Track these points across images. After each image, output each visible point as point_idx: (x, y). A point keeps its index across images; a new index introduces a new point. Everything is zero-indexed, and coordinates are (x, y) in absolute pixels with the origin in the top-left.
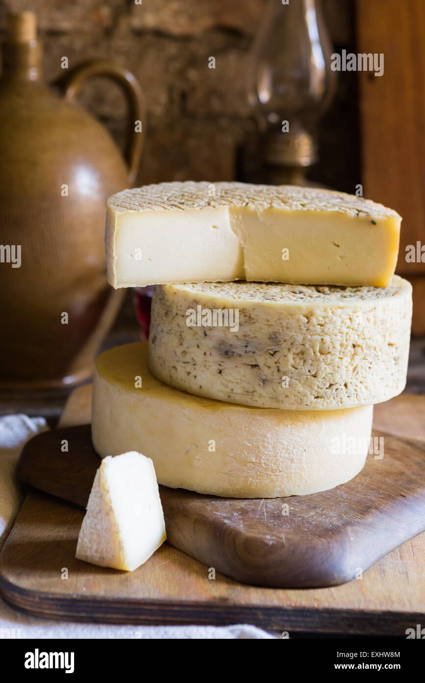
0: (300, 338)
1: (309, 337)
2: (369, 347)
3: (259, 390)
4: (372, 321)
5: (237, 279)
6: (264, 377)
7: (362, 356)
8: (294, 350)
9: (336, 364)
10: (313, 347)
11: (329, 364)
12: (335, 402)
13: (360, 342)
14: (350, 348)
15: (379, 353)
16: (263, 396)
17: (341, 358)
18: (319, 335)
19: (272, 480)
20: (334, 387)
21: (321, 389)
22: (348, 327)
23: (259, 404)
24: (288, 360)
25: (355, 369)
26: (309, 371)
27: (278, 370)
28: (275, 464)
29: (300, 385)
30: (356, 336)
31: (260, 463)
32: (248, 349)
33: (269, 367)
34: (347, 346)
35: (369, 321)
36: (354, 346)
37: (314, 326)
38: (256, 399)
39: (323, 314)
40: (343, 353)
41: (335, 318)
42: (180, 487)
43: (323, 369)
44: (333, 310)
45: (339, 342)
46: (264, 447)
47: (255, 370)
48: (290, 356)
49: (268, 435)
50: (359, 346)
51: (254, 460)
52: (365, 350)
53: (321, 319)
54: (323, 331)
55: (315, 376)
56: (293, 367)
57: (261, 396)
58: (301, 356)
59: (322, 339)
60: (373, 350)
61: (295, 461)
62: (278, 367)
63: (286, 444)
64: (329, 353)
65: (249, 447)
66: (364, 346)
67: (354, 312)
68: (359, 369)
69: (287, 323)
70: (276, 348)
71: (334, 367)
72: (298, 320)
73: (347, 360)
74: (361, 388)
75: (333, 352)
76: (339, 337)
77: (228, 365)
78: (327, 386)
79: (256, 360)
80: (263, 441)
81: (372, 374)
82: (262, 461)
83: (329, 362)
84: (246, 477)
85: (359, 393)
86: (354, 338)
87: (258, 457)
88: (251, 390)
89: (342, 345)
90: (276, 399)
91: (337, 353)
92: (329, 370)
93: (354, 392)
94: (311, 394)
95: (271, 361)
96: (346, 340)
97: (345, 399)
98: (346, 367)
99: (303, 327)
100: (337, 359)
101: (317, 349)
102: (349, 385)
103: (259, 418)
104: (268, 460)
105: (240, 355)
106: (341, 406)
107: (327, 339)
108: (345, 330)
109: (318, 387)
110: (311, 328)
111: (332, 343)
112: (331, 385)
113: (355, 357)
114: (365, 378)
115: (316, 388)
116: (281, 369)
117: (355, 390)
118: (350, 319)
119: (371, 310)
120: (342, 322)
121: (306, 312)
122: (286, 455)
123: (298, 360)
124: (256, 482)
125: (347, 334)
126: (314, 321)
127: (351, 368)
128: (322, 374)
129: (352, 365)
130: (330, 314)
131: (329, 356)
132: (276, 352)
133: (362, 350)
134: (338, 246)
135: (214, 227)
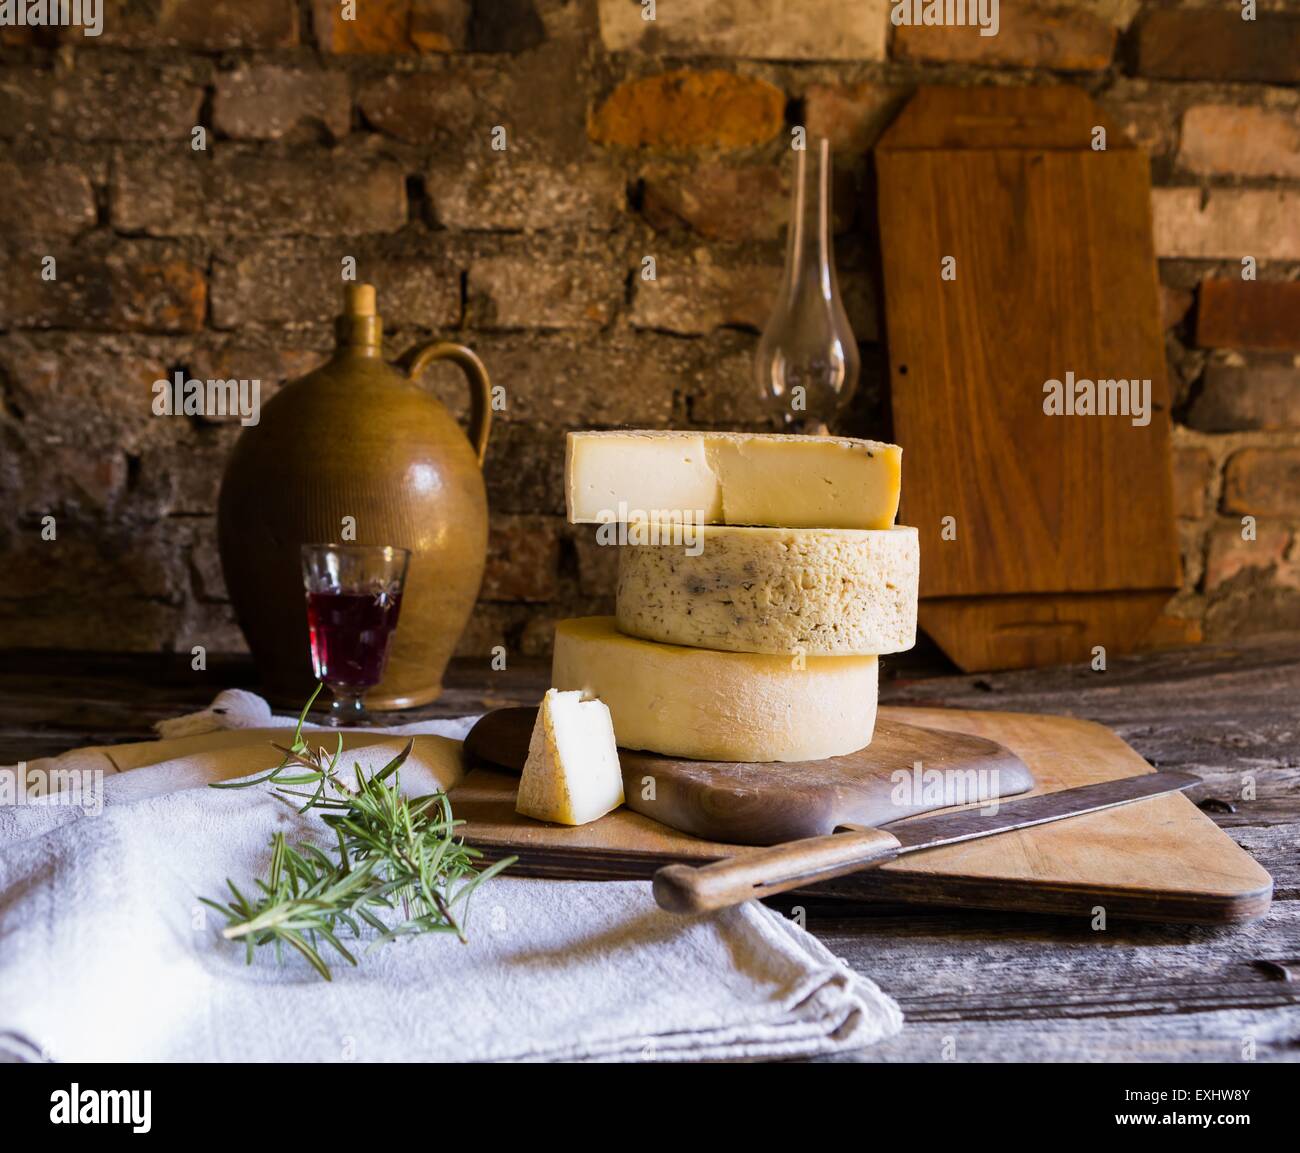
0: (779, 569)
1: (789, 567)
2: (862, 584)
3: (733, 631)
4: (865, 554)
5: (714, 522)
6: (739, 616)
7: (853, 594)
8: (772, 583)
9: (822, 601)
10: (794, 579)
11: (815, 601)
12: (822, 646)
13: (851, 577)
14: (839, 582)
15: (875, 593)
16: (738, 638)
17: (828, 595)
18: (801, 565)
19: (750, 740)
20: (821, 629)
21: (806, 629)
22: (836, 558)
23: (733, 647)
24: (765, 596)
25: (846, 608)
26: (791, 608)
27: (755, 607)
28: (753, 720)
29: (780, 624)
30: (846, 570)
31: (736, 718)
32: (720, 583)
33: (744, 603)
34: (835, 580)
35: (861, 553)
36: (844, 581)
37: (795, 555)
38: (730, 641)
39: (806, 542)
40: (831, 588)
41: (819, 547)
42: (644, 748)
43: (807, 606)
44: (818, 537)
45: (825, 575)
46: (739, 698)
47: (729, 607)
48: (768, 590)
49: (745, 684)
50: (849, 581)
51: (729, 714)
52: (857, 587)
53: (802, 546)
54: (806, 561)
55: (798, 614)
56: (772, 602)
57: (735, 637)
58: (781, 590)
59: (805, 571)
60: (866, 588)
61: (778, 718)
62: (754, 603)
63: (766, 695)
64: (814, 587)
65: (722, 698)
66: (856, 583)
67: (842, 542)
68: (851, 609)
69: (764, 552)
70: (751, 581)
71: (820, 604)
72: (776, 548)
73: (835, 597)
74: (853, 633)
75: (818, 587)
76: (825, 569)
77: (698, 603)
78: (813, 626)
79: (729, 596)
80: (739, 691)
81: (867, 618)
82: (738, 715)
83: (814, 597)
84: (720, 734)
85: (851, 638)
86: (843, 571)
87: (733, 710)
88: (724, 630)
89: (828, 579)
90: (754, 641)
91: (824, 588)
92: (814, 608)
93: (845, 636)
94: (794, 635)
95: (746, 596)
96: (834, 574)
97: (835, 644)
98: (835, 605)
99: (781, 556)
100: (824, 596)
101: (800, 581)
102: (839, 627)
103: (734, 663)
104: (744, 714)
105: (711, 591)
106: (830, 653)
107: (811, 570)
108: (831, 561)
109: (802, 627)
110: (792, 556)
111: (817, 575)
112: (817, 626)
113: (846, 594)
114: (858, 621)
115: (799, 628)
116: (758, 605)
117: (847, 634)
118: (838, 549)
119: (864, 541)
120: (829, 552)
121: (785, 539)
122: (767, 710)
123: (777, 595)
124: (732, 743)
125: (835, 566)
126: (795, 548)
127: (841, 607)
128: (805, 613)
129: (842, 603)
130: (814, 540)
131: (814, 590)
132: (751, 586)
133: (854, 586)
134: (830, 483)
135: (687, 460)
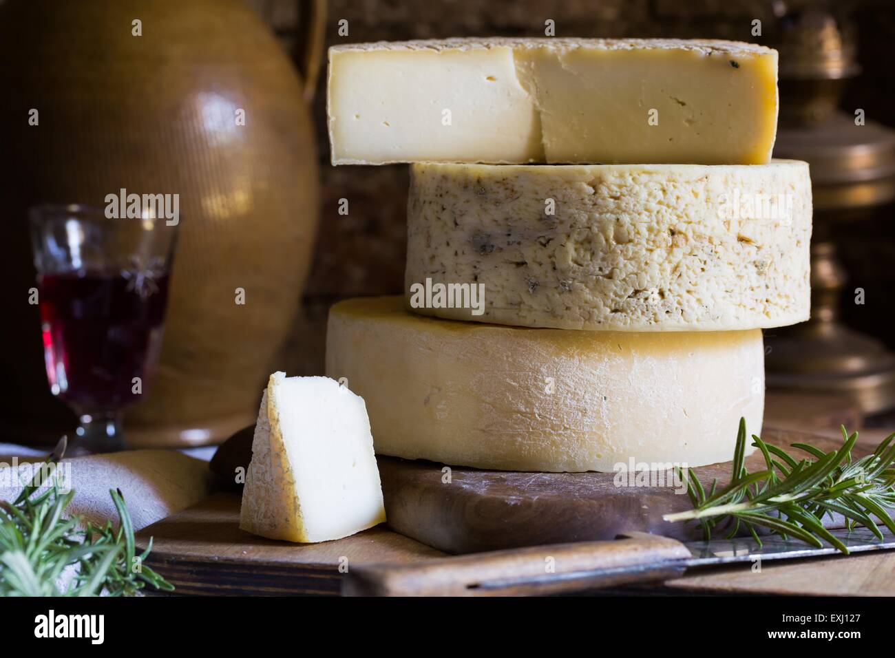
0: (584, 218)
1: (597, 215)
2: (699, 237)
3: (528, 300)
4: (702, 196)
5: (531, 161)
6: (533, 280)
7: (687, 249)
8: (575, 236)
9: (642, 259)
10: (603, 230)
11: (631, 259)
12: (644, 319)
13: (682, 227)
14: (665, 235)
15: (719, 249)
16: (534, 311)
17: (651, 251)
18: (612, 212)
19: (554, 443)
20: (642, 296)
21: (621, 297)
22: (660, 203)
23: (528, 322)
24: (567, 252)
25: (675, 269)
26: (601, 269)
27: (554, 268)
28: (556, 416)
29: (587, 290)
30: (674, 218)
31: (533, 414)
32: (511, 239)
33: (540, 264)
34: (659, 231)
35: (696, 195)
36: (673, 233)
37: (604, 199)
38: (524, 313)
39: (618, 182)
40: (654, 242)
41: (637, 188)
43: (621, 265)
44: (635, 175)
45: (646, 225)
46: (537, 387)
47: (522, 269)
48: (570, 247)
49: (544, 370)
50: (680, 233)
51: (523, 409)
52: (692, 241)
53: (615, 188)
54: (618, 207)
55: (610, 277)
56: (575, 262)
57: (531, 309)
58: (587, 245)
59: (618, 220)
60: (706, 243)
61: (589, 413)
62: (553, 263)
63: (572, 384)
64: (630, 241)
65: (514, 387)
66: (690, 235)
67: (669, 181)
68: (683, 269)
69: (564, 196)
70: (549, 234)
71: (639, 263)
72: (580, 191)
73: (659, 254)
74: (688, 301)
75: (636, 240)
76: (644, 217)
77: (486, 265)
78: (631, 291)
79: (522, 255)
80: (536, 379)
81: (708, 281)
82: (536, 411)
83: (630, 254)
84: (512, 436)
85: (686, 308)
86: (670, 219)
87: (529, 404)
88: (517, 300)
89: (650, 230)
90: (552, 313)
91: (644, 242)
92: (631, 267)
93: (676, 305)
94: (605, 305)
95: (542, 255)
96: (658, 223)
97: (662, 315)
98: (660, 265)
99: (587, 201)
100: (644, 251)
101: (611, 235)
102: (667, 293)
103: (528, 342)
104: (544, 409)
105: (501, 250)
106: (655, 328)
107: (626, 219)
108: (653, 205)
109: (616, 294)
110: (600, 201)
111: (634, 225)
112: (636, 292)
113: (675, 249)
114: (695, 285)
115: (612, 295)
116: (557, 266)
117: (679, 303)
118: (664, 191)
119: (701, 180)
120: (650, 194)
121: (591, 178)
122: (574, 403)
123: (582, 252)
124: (529, 445)
125: (658, 212)
126: (604, 191)
127: (668, 268)
128: (620, 275)
129: (670, 262)
130: (630, 180)
131: (630, 246)
132: (548, 241)
133: (687, 240)
134: (683, 104)
135: (490, 78)
